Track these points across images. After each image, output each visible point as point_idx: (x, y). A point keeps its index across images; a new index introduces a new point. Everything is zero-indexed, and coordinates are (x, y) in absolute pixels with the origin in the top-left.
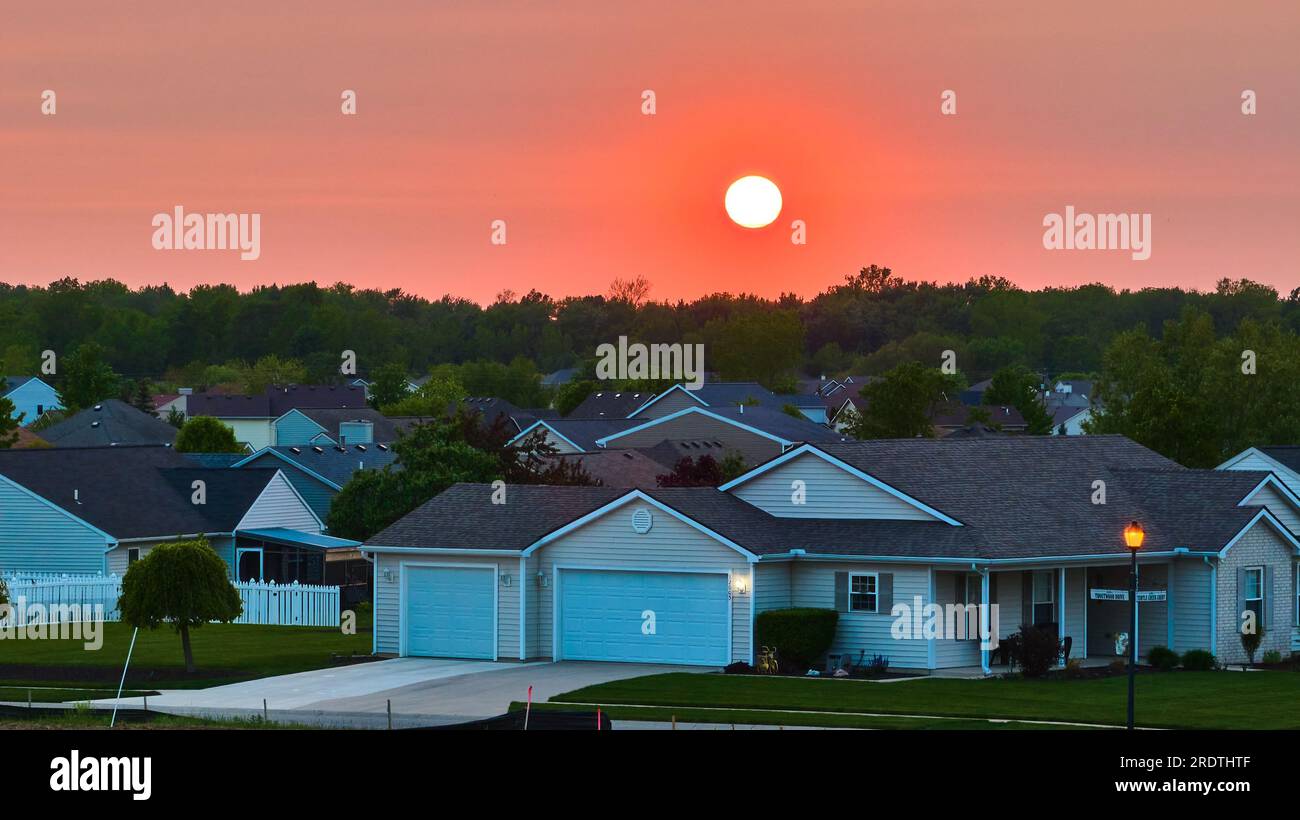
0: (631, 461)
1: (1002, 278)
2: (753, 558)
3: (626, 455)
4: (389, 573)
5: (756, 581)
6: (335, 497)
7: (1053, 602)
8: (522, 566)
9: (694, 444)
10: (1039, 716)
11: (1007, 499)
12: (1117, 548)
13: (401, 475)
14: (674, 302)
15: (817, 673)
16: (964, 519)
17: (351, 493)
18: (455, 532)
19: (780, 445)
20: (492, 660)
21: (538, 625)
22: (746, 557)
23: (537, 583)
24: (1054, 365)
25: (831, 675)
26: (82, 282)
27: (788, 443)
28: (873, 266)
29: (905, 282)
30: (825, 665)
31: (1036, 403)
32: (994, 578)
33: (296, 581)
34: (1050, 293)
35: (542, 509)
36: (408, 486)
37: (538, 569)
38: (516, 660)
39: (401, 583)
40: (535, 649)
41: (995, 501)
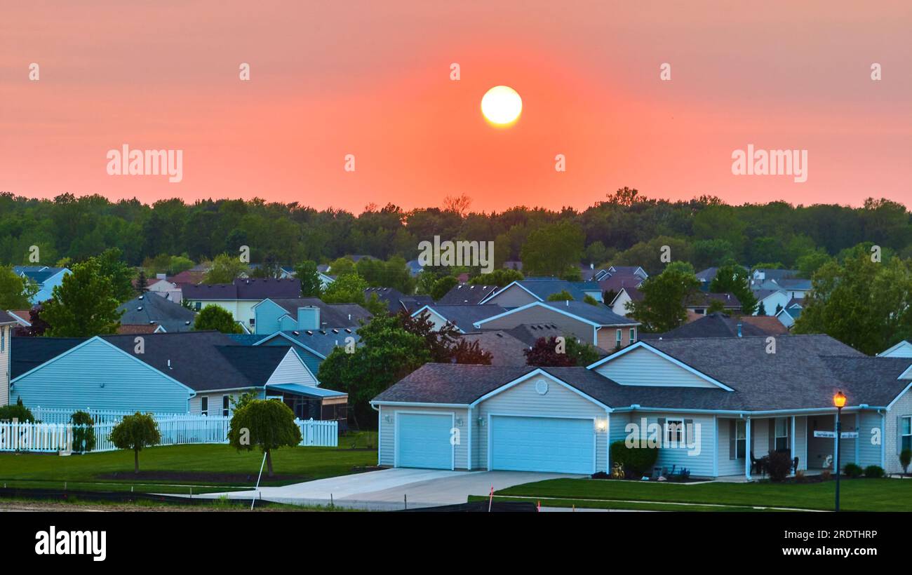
0: (501, 339)
1: (715, 197)
2: (610, 410)
3: (498, 335)
4: (388, 417)
5: (611, 423)
6: (322, 363)
7: (787, 436)
8: (470, 413)
9: (539, 327)
10: (784, 505)
11: (760, 375)
12: (826, 404)
13: (364, 350)
14: (489, 213)
15: (648, 478)
16: (735, 387)
17: (332, 361)
18: (428, 393)
19: (592, 326)
20: (451, 470)
21: (479, 449)
22: (604, 409)
23: (478, 424)
24: (751, 258)
25: (656, 480)
26: (77, 196)
27: (598, 325)
28: (625, 188)
29: (648, 199)
30: (652, 474)
31: (746, 289)
32: (753, 422)
33: (312, 419)
34: (748, 208)
35: (480, 379)
36: (368, 357)
37: (479, 416)
38: (466, 470)
39: (396, 422)
40: (476, 464)
41: (753, 377)
